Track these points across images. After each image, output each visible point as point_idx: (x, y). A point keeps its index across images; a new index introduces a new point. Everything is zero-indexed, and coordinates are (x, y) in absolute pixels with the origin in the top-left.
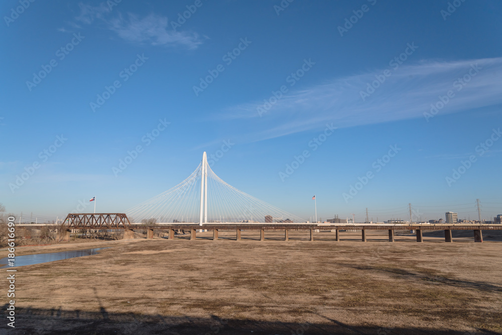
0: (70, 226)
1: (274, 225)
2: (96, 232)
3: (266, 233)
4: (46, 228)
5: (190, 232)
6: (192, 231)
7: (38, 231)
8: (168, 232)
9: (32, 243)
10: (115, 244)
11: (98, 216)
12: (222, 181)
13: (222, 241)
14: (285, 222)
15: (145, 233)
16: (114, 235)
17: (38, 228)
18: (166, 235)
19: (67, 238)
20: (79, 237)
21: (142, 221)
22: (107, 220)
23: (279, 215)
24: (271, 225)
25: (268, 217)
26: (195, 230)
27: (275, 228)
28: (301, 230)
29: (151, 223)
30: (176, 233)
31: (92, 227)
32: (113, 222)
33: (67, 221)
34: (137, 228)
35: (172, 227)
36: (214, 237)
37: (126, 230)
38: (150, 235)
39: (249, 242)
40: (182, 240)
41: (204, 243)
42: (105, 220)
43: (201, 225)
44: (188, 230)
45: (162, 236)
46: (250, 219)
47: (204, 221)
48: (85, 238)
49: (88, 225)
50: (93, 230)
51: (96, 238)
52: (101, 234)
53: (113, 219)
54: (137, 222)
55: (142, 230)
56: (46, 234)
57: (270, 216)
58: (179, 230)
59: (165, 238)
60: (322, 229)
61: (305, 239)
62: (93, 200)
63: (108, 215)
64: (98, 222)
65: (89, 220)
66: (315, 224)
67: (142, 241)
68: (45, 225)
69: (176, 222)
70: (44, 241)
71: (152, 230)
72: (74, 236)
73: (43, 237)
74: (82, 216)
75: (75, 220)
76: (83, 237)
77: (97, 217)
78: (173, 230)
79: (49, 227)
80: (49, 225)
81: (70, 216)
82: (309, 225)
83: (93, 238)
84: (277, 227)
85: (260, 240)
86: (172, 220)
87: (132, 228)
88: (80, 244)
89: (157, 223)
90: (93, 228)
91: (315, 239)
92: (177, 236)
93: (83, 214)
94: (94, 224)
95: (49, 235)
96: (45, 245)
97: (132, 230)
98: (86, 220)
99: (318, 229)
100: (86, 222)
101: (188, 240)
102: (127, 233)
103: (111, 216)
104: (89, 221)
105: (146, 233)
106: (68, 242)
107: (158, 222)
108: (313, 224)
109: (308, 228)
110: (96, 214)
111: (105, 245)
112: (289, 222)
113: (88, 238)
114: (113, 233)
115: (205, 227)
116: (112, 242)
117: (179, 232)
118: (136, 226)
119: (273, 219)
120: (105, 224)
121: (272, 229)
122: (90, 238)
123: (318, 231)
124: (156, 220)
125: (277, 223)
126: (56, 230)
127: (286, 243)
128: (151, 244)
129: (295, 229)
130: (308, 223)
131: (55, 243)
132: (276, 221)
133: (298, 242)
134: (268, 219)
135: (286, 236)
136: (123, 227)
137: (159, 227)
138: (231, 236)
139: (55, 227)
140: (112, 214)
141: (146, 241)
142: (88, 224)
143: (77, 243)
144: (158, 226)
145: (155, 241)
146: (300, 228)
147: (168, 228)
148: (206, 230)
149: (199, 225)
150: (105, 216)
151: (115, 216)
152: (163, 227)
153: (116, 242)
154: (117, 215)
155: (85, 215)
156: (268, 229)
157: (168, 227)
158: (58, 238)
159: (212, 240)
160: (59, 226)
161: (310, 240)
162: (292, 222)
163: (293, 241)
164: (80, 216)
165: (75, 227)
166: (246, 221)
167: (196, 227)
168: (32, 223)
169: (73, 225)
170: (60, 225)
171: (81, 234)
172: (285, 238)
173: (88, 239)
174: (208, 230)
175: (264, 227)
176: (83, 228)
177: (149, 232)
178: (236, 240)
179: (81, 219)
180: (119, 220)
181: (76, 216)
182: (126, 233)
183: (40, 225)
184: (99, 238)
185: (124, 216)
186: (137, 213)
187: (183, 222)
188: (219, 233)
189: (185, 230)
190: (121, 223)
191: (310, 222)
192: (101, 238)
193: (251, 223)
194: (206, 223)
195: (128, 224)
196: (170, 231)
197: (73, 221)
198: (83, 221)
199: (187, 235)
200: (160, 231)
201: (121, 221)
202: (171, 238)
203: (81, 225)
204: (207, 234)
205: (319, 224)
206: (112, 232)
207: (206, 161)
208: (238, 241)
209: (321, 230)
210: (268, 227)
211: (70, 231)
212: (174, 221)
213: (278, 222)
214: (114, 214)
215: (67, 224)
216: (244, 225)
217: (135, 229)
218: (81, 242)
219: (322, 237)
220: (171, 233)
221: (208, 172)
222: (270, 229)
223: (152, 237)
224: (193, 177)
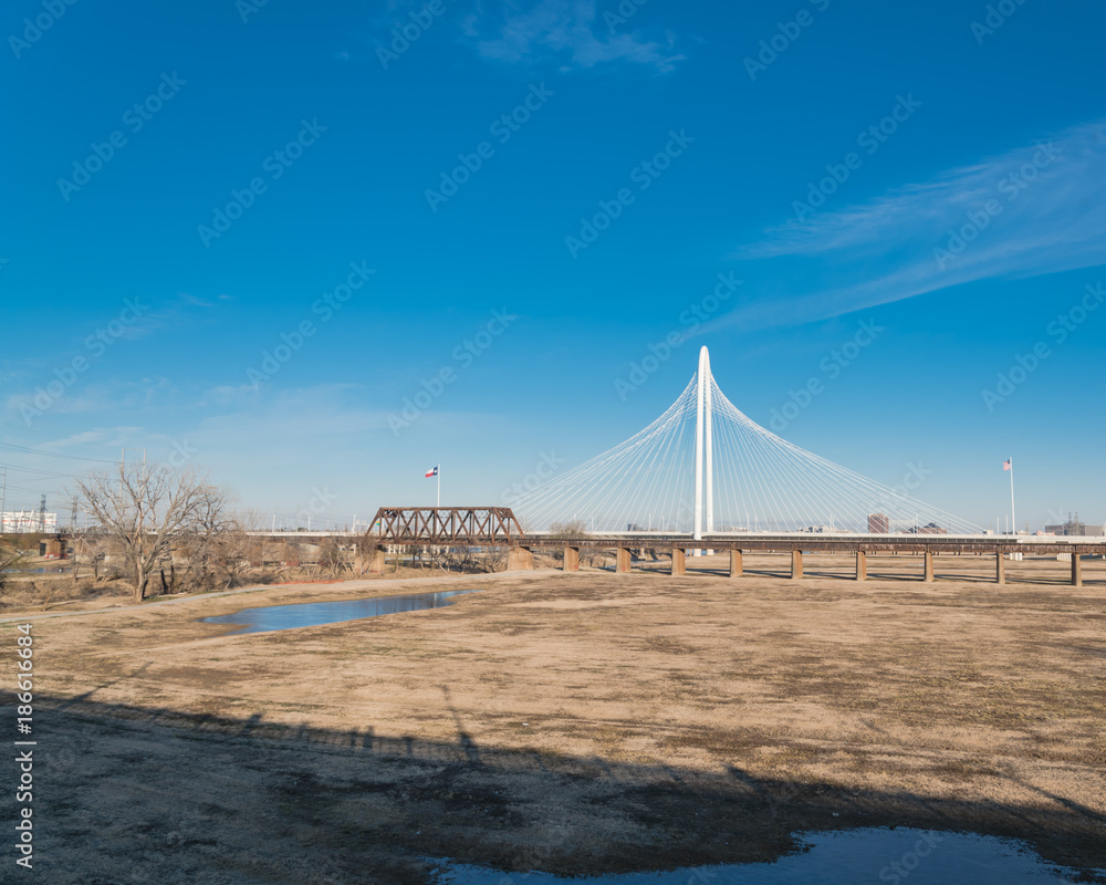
0: (384, 538)
1: (893, 541)
2: (443, 552)
3: (870, 561)
4: (330, 541)
5: (671, 556)
6: (676, 553)
7: (313, 549)
8: (615, 555)
9: (301, 577)
10: (490, 583)
11: (447, 513)
12: (750, 423)
13: (753, 580)
14: (923, 531)
15: (558, 556)
16: (485, 560)
17: (313, 540)
18: (610, 561)
19: (378, 564)
20: (405, 564)
21: (552, 528)
22: (467, 524)
23: (905, 518)
24: (885, 541)
25: (877, 519)
26: (683, 551)
27: (897, 549)
28: (971, 555)
29: (573, 532)
30: (635, 559)
31: (433, 540)
32: (482, 528)
33: (373, 529)
34: (538, 543)
35: (624, 542)
36: (734, 568)
37: (513, 550)
38: (571, 561)
39: (826, 583)
40: (650, 575)
41: (706, 585)
42: (463, 522)
43: (698, 537)
44: (665, 550)
45: (601, 565)
46: (828, 524)
47: (704, 528)
48: (418, 566)
49: (425, 535)
50: (436, 548)
51: (444, 566)
52: (455, 557)
53: (482, 522)
54: (540, 529)
55: (552, 549)
56: (332, 556)
57: (881, 515)
58: (643, 550)
59: (608, 570)
60: (1031, 551)
61: (983, 579)
62: (434, 474)
63: (471, 511)
64: (448, 528)
65: (426, 524)
66: (1010, 537)
67: (553, 577)
68: (328, 534)
69: (635, 529)
70: (328, 572)
71: (577, 549)
72: (393, 562)
73: (324, 564)
74: (411, 513)
75: (395, 523)
76: (415, 565)
77: (444, 515)
78: (628, 550)
79: (339, 540)
80: (337, 534)
81: (382, 513)
82: (992, 542)
83: (437, 567)
84: (901, 545)
85: (855, 579)
86: (625, 526)
87: (528, 543)
88: (408, 582)
89: (586, 533)
90: (435, 543)
91: (1009, 579)
92: (639, 564)
93: (411, 509)
94: (438, 532)
95: (338, 558)
96: (331, 580)
97: (527, 548)
98: (421, 525)
99: (1019, 551)
100: (420, 529)
101: (665, 576)
102: (517, 556)
103: (478, 513)
104: (425, 527)
105: (562, 557)
106: (382, 576)
107: (590, 529)
108: (1004, 537)
109: (989, 549)
110: (442, 509)
111: (466, 585)
112: (934, 532)
113: (425, 566)
114: (483, 555)
115: (707, 543)
116: (481, 577)
117: (643, 556)
118: (537, 539)
119: (891, 523)
120: (463, 532)
121: (888, 549)
122: (429, 566)
123: (1019, 556)
124: (584, 526)
125: (901, 535)
126: (354, 546)
127: (928, 588)
128: (575, 584)
129: (954, 550)
130: (990, 535)
131: (354, 578)
132: (898, 529)
133: (960, 586)
134: (876, 522)
135: (928, 569)
136: (505, 540)
137: (592, 543)
138: (776, 566)
139: (351, 540)
140: (479, 509)
141: (562, 577)
142: (425, 532)
143: (401, 577)
144: (589, 540)
145: (583, 577)
146: (967, 549)
147: (614, 545)
148: (710, 552)
149: (692, 537)
150: (463, 514)
151: (485, 513)
152: (602, 543)
153: (490, 576)
154: (491, 510)
155: (417, 511)
156: (876, 549)
157: (615, 542)
158: (358, 565)
159: (728, 576)
160: (358, 538)
161: (997, 582)
162: (945, 532)
163: (948, 583)
164: (404, 513)
165: (396, 540)
166: (815, 527)
167: (684, 544)
168: (300, 530)
169: (389, 535)
170: (362, 534)
171: (410, 558)
172: (925, 576)
173: (427, 569)
174: (716, 551)
175: (867, 546)
176: (414, 543)
177: (569, 554)
178: (790, 577)
179: (407, 520)
180: (497, 523)
181: (396, 513)
182: (513, 556)
183: (318, 534)
184: (451, 567)
185: (506, 513)
186: (538, 514)
187: (652, 530)
188: (744, 558)
189: (658, 550)
190: (501, 532)
191: (996, 533)
192: (457, 568)
193: (829, 533)
194: (711, 532)
195: (517, 533)
196: (619, 551)
197: (390, 525)
198: (412, 526)
199: (664, 562)
200: (595, 551)
201: (501, 525)
202: (623, 569)
203: (407, 534)
204: (713, 562)
205: (1022, 539)
206: (480, 553)
207: (709, 370)
208: (795, 580)
209: (1028, 555)
210: (876, 544)
211: (385, 550)
212: (630, 526)
213: (904, 532)
214: (485, 509)
215: (375, 532)
216: (811, 538)
217: (534, 547)
218: (411, 577)
219: (1029, 574)
220: (623, 556)
221: (713, 399)
222: (882, 549)
223: (576, 567)
224: (674, 413)
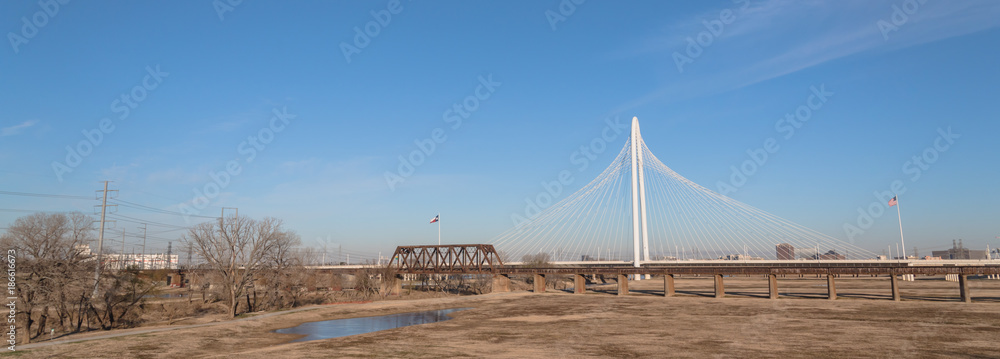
0: (401, 269)
1: (799, 266)
2: (443, 279)
3: (781, 282)
4: (363, 272)
5: (616, 280)
6: (620, 277)
7: (351, 278)
8: (573, 280)
9: (342, 299)
10: (479, 302)
11: (446, 250)
12: (675, 174)
13: (683, 299)
14: (824, 257)
15: (530, 281)
16: (474, 284)
17: (351, 271)
18: (570, 285)
19: (397, 289)
20: (417, 288)
21: (524, 259)
22: (461, 257)
23: (809, 244)
24: (792, 266)
25: (784, 248)
26: (626, 276)
27: (803, 272)
28: (868, 277)
29: (540, 262)
30: (588, 282)
31: (436, 270)
32: (472, 260)
33: (395, 261)
34: (514, 271)
35: (579, 270)
36: (667, 290)
37: (495, 276)
38: (539, 285)
39: (743, 301)
40: (601, 295)
41: (646, 303)
42: (458, 256)
43: (637, 265)
44: (612, 276)
45: (563, 287)
46: (743, 253)
47: (642, 258)
48: (426, 290)
49: (430, 266)
50: (439, 276)
51: (445, 289)
52: (453, 282)
53: (471, 255)
54: (515, 261)
55: (525, 275)
56: (365, 282)
57: (787, 245)
58: (594, 275)
59: (568, 291)
60: (921, 273)
61: (879, 297)
62: (436, 221)
63: (463, 248)
64: (447, 260)
65: (431, 258)
66: (901, 261)
67: (526, 297)
68: (361, 267)
69: (587, 260)
70: (362, 295)
71: (543, 276)
72: (408, 287)
73: (359, 289)
74: (420, 250)
75: (409, 258)
76: (424, 289)
77: (444, 251)
78: (583, 276)
79: (369, 271)
80: (368, 267)
81: (400, 250)
82: (885, 265)
83: (440, 290)
84: (805, 269)
85: (768, 297)
86: (579, 257)
87: (507, 271)
88: (419, 302)
89: (550, 263)
90: (438, 272)
91: (904, 297)
92: (592, 287)
93: (420, 247)
94: (440, 264)
95: (369, 284)
96: (364, 301)
97: (506, 275)
98: (427, 258)
99: (910, 273)
100: (426, 262)
101: (613, 296)
102: (498, 281)
103: (469, 249)
104: (431, 260)
105: (532, 282)
106: (400, 298)
107: (553, 260)
108: (896, 261)
109: (886, 272)
110: (442, 246)
111: (461, 304)
112: (834, 258)
113: (431, 289)
114: (473, 281)
115: (645, 269)
116: (472, 298)
117: (595, 280)
118: (513, 268)
119: (796, 251)
120: (458, 264)
121: (795, 273)
122: (434, 290)
123: (911, 278)
124: (548, 257)
125: (805, 261)
126: (380, 275)
127: (832, 304)
128: (542, 303)
129: (853, 272)
130: (883, 260)
131: (380, 300)
132: (802, 256)
133: (860, 302)
134: (784, 251)
135: (831, 289)
136: (489, 269)
137: (555, 271)
138: (701, 288)
139: (378, 271)
140: (469, 246)
141: (533, 297)
142: (431, 264)
143: (414, 299)
144: (552, 268)
145: (549, 297)
146: (864, 272)
147: (572, 272)
148: (648, 277)
149: (633, 265)
150: (458, 250)
151: (474, 249)
152: (563, 270)
153: (479, 297)
154: (479, 247)
155: (424, 248)
156: (785, 273)
157: (572, 270)
158: (382, 290)
159: (663, 295)
160: (383, 269)
161: (893, 299)
162: (844, 258)
163: (849, 300)
164: (415, 250)
165: (410, 270)
166: (732, 256)
167: (627, 270)
168: (342, 264)
169: (405, 267)
170: (385, 266)
171: (420, 284)
172: (829, 294)
173: (432, 292)
174: (652, 276)
175: (777, 270)
176: (422, 272)
177: (537, 279)
178: (714, 296)
179: (417, 255)
180: (483, 256)
181: (409, 250)
182: (496, 281)
183: (354, 267)
184: (450, 290)
185: (489, 249)
186: (514, 248)
187: (601, 260)
188: (675, 282)
189: (605, 275)
190: (486, 263)
191: (888, 258)
192: (453, 291)
193: (744, 260)
194: (647, 261)
195: (498, 264)
196: (576, 277)
197: (405, 259)
198: (421, 260)
199: (611, 285)
200: (557, 277)
201: (486, 258)
202: (580, 291)
203: (417, 266)
204: (650, 284)
205: (913, 262)
206: (471, 280)
207: (639, 135)
208: (719, 298)
209: (920, 276)
210: (784, 269)
211: (402, 278)
212: (583, 257)
213: (808, 259)
214: (473, 246)
215: (395, 264)
216: (729, 264)
217: (511, 275)
218: (421, 298)
219: (922, 292)
220: (579, 281)
221: (644, 156)
222: (790, 273)
223: (543, 289)
224: (614, 168)
